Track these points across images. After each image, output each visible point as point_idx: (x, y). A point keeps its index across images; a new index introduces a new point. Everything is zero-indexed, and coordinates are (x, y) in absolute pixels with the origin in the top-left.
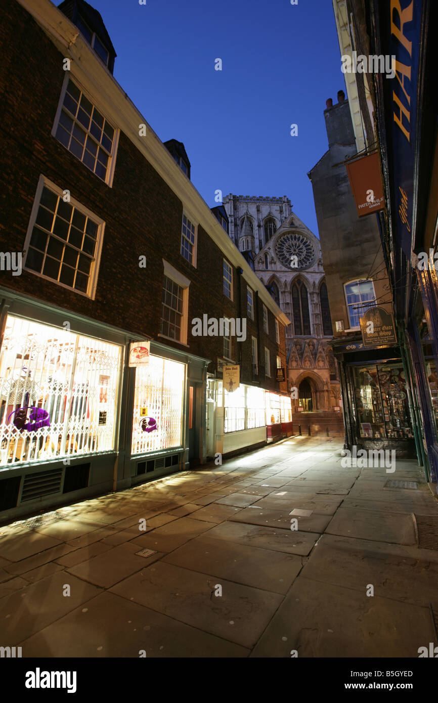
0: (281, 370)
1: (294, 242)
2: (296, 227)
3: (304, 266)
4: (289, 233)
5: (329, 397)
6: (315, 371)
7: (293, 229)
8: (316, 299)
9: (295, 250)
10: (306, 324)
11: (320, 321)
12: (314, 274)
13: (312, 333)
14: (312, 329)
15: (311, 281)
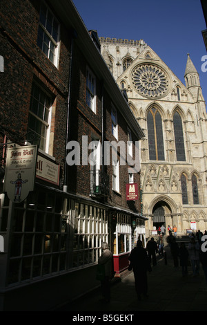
0: (133, 186)
1: (150, 73)
2: (152, 59)
3: (159, 95)
4: (144, 64)
5: (181, 221)
6: (169, 195)
7: (149, 61)
8: (170, 126)
9: (150, 80)
10: (160, 150)
11: (173, 147)
12: (167, 103)
13: (165, 158)
14: (166, 154)
15: (165, 109)
